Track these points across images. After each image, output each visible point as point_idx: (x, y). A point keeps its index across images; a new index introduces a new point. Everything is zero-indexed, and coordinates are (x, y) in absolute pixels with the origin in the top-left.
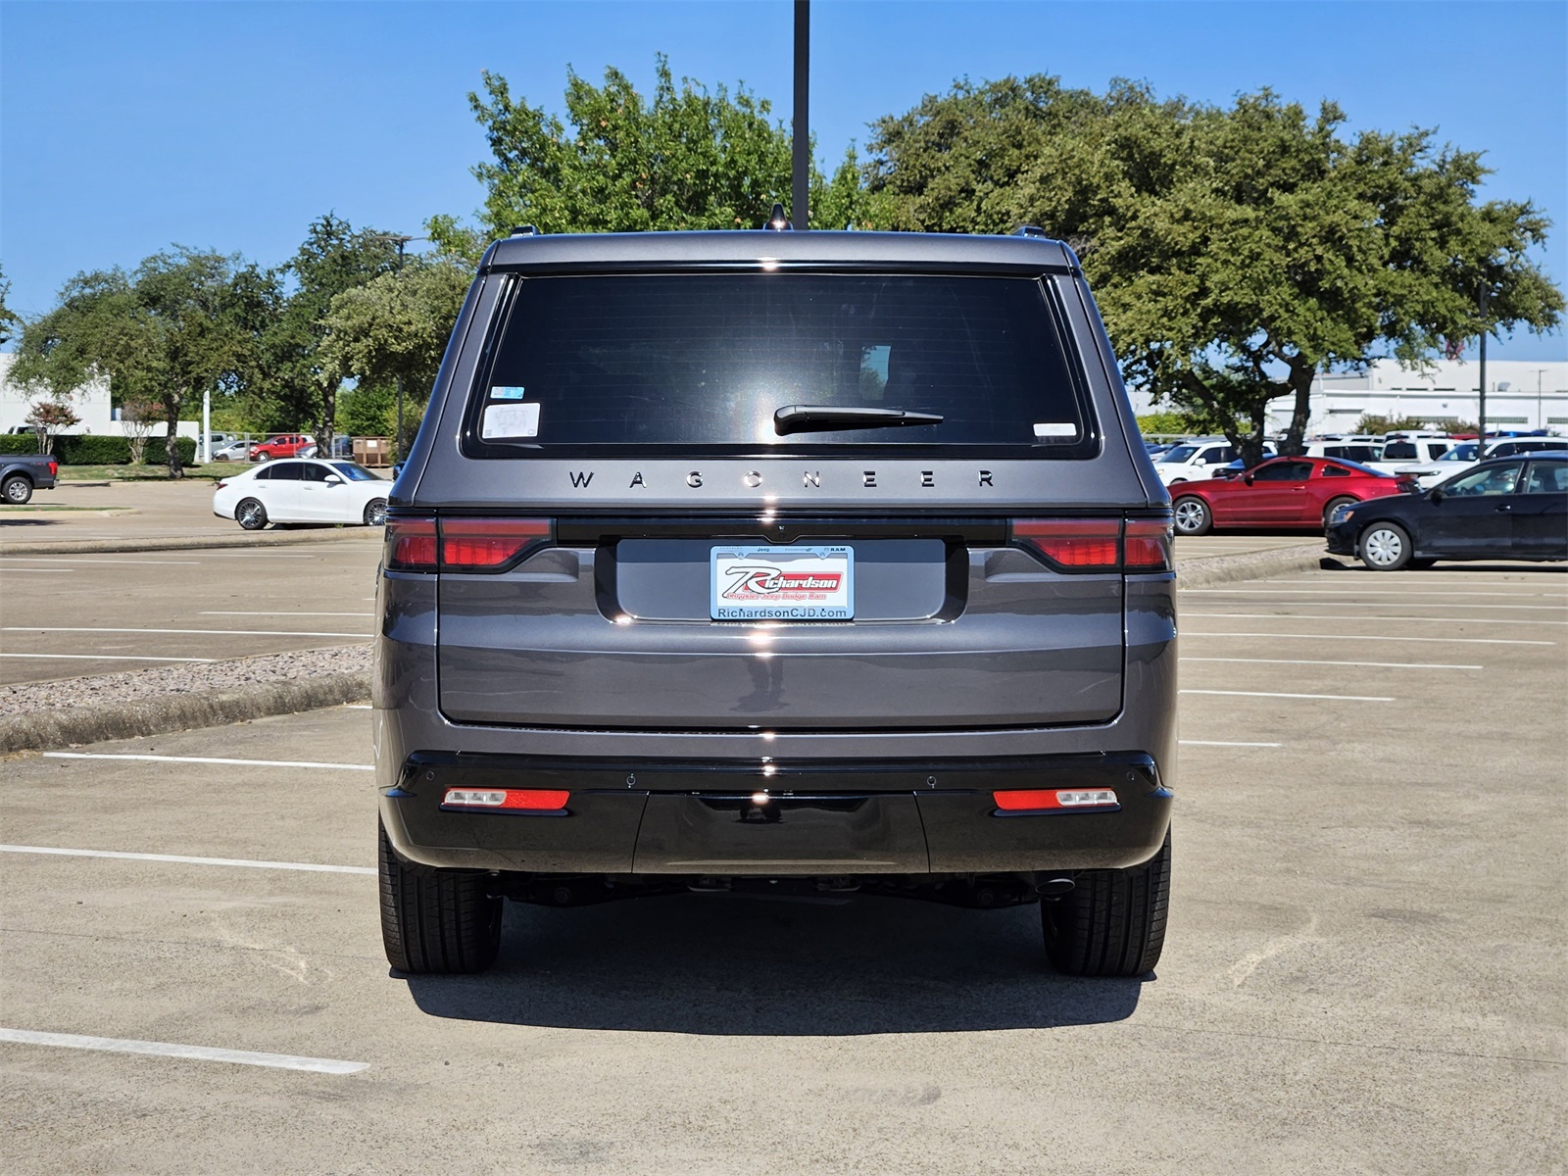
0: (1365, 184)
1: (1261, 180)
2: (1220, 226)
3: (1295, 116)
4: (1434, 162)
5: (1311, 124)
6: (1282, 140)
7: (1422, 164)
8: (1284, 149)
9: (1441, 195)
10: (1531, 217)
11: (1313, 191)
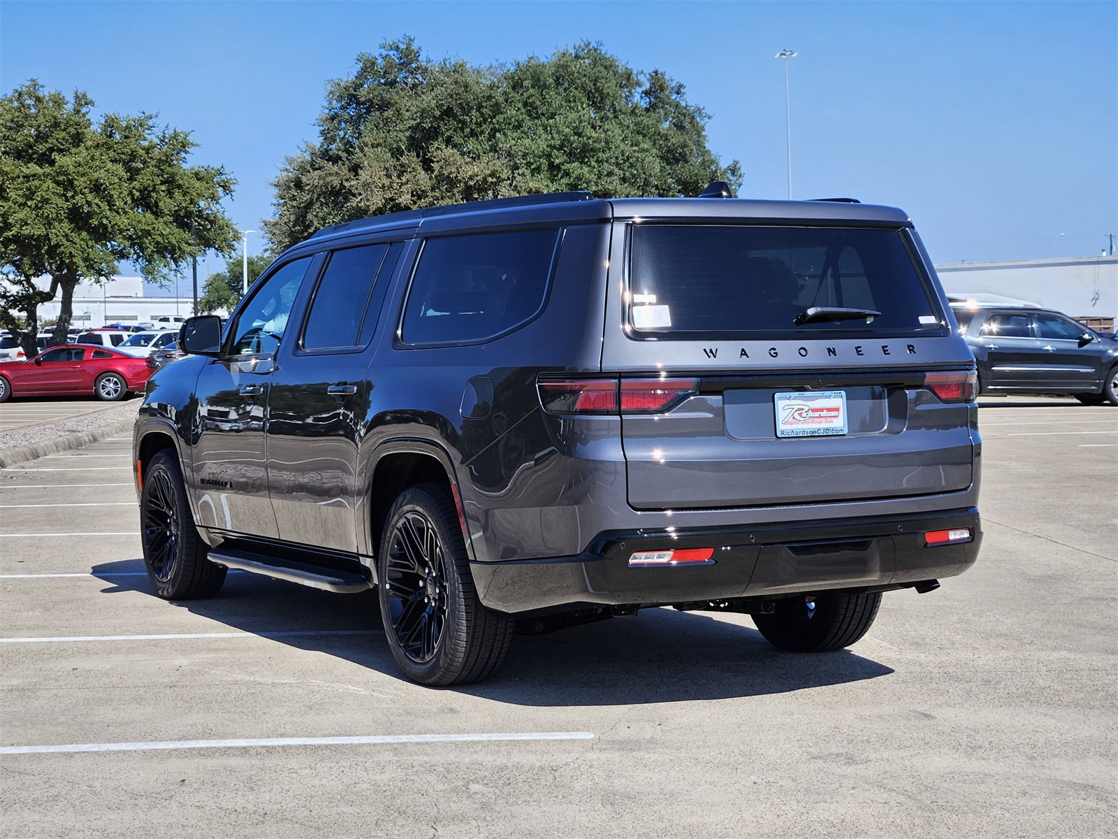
0: (114, 151)
1: (41, 147)
2: (13, 179)
3: (58, 102)
4: (157, 137)
5: (69, 107)
6: (55, 118)
7: (152, 138)
8: (56, 125)
9: (166, 161)
10: (223, 177)
11: (82, 154)
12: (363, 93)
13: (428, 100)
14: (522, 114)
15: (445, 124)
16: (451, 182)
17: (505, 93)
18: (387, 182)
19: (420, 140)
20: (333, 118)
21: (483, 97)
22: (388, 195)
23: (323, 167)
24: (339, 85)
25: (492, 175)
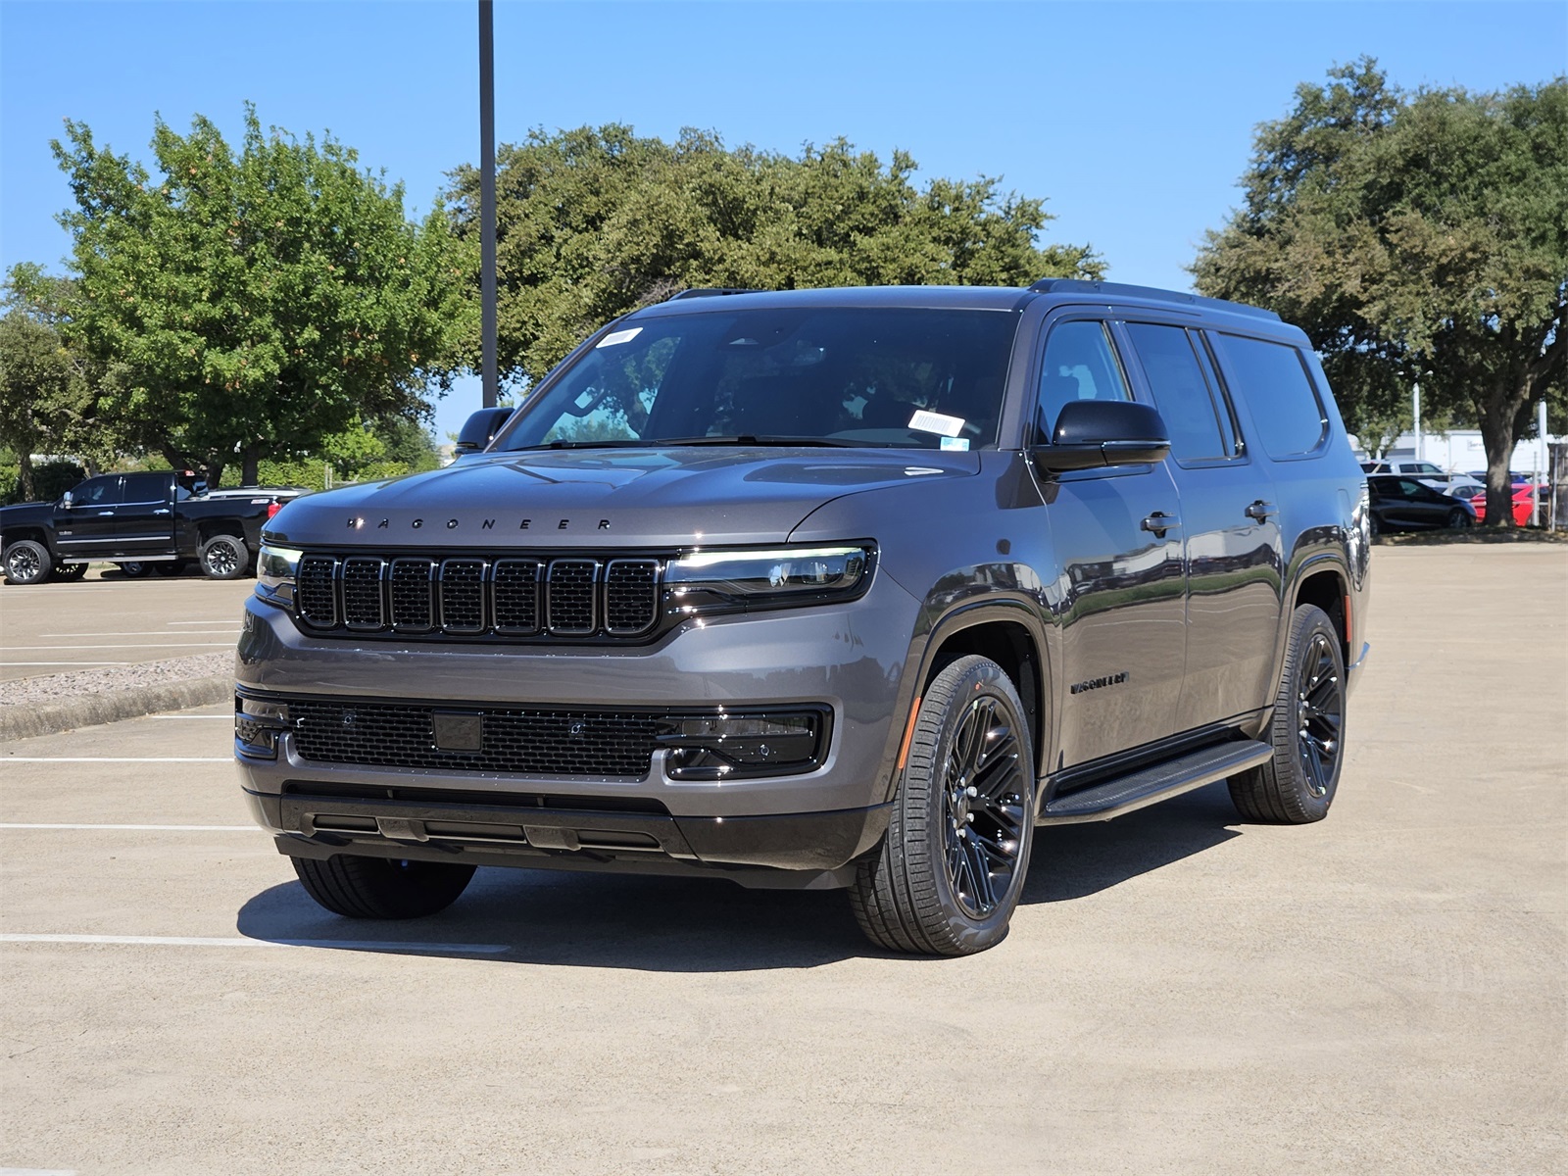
0: (939, 228)
1: (842, 225)
2: (805, 269)
3: (870, 165)
4: (1000, 208)
5: (885, 171)
6: (861, 187)
7: (991, 210)
8: (862, 196)
9: (1010, 239)
10: (1090, 260)
11: (893, 234)
12: (1300, 142)
13: (1391, 145)
14: (1526, 160)
15: (1413, 178)
16: (1416, 259)
17: (1502, 131)
18: (1327, 262)
19: (1378, 201)
20: (1262, 176)
21: (1468, 138)
22: (1329, 279)
23: (1244, 243)
24: (1273, 128)
25: (1474, 249)
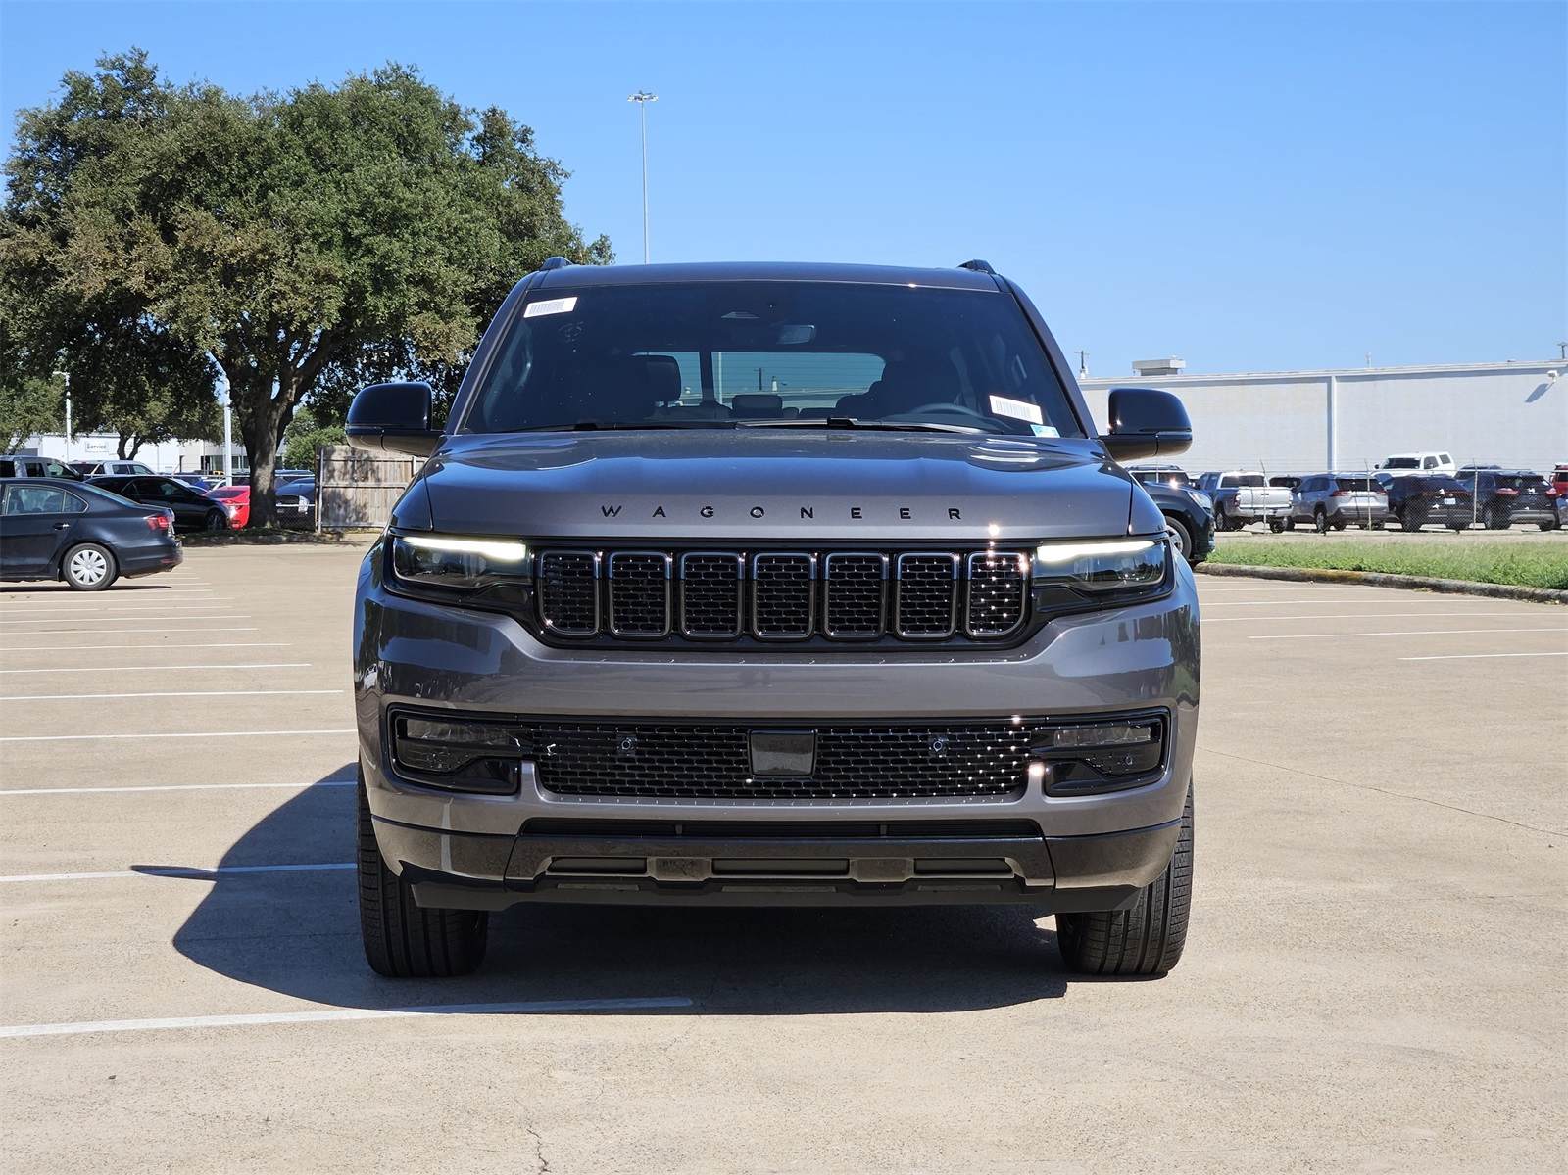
12: (73, 129)
13: (168, 141)
14: (304, 164)
15: (194, 177)
16: (204, 259)
17: (281, 135)
18: (109, 257)
19: (158, 197)
20: (27, 164)
21: (248, 139)
22: (112, 275)
23: (14, 233)
24: (36, 116)
25: (264, 250)
